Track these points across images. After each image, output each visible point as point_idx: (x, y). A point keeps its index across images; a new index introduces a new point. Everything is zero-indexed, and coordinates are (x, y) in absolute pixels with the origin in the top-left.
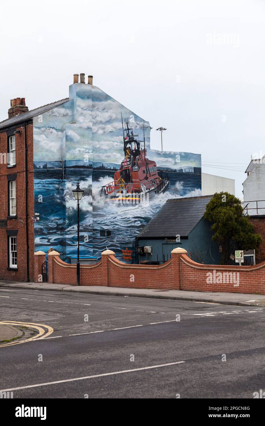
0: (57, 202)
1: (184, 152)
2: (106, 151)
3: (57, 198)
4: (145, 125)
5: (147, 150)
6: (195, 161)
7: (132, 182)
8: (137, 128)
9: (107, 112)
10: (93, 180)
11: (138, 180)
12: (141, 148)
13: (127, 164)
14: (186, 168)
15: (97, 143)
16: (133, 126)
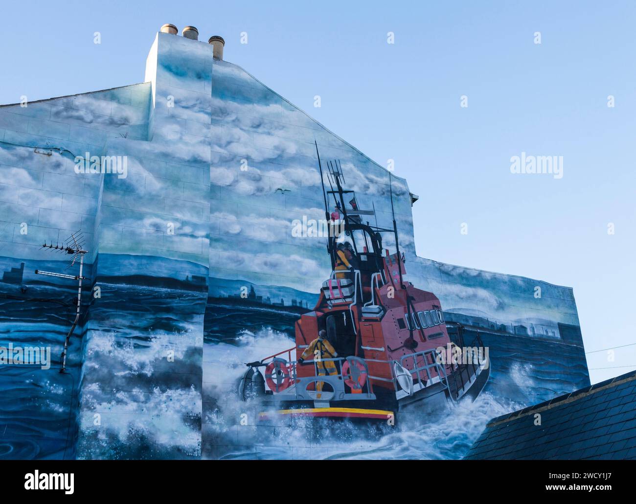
0: (51, 414)
1: (522, 277)
2: (264, 246)
3: (55, 398)
4: (396, 187)
5: (407, 258)
6: (557, 306)
7: (362, 354)
8: (367, 192)
9: (269, 134)
10: (210, 337)
11: (382, 349)
12: (387, 251)
13: (341, 293)
14: (534, 323)
15: (232, 218)
16: (356, 183)
